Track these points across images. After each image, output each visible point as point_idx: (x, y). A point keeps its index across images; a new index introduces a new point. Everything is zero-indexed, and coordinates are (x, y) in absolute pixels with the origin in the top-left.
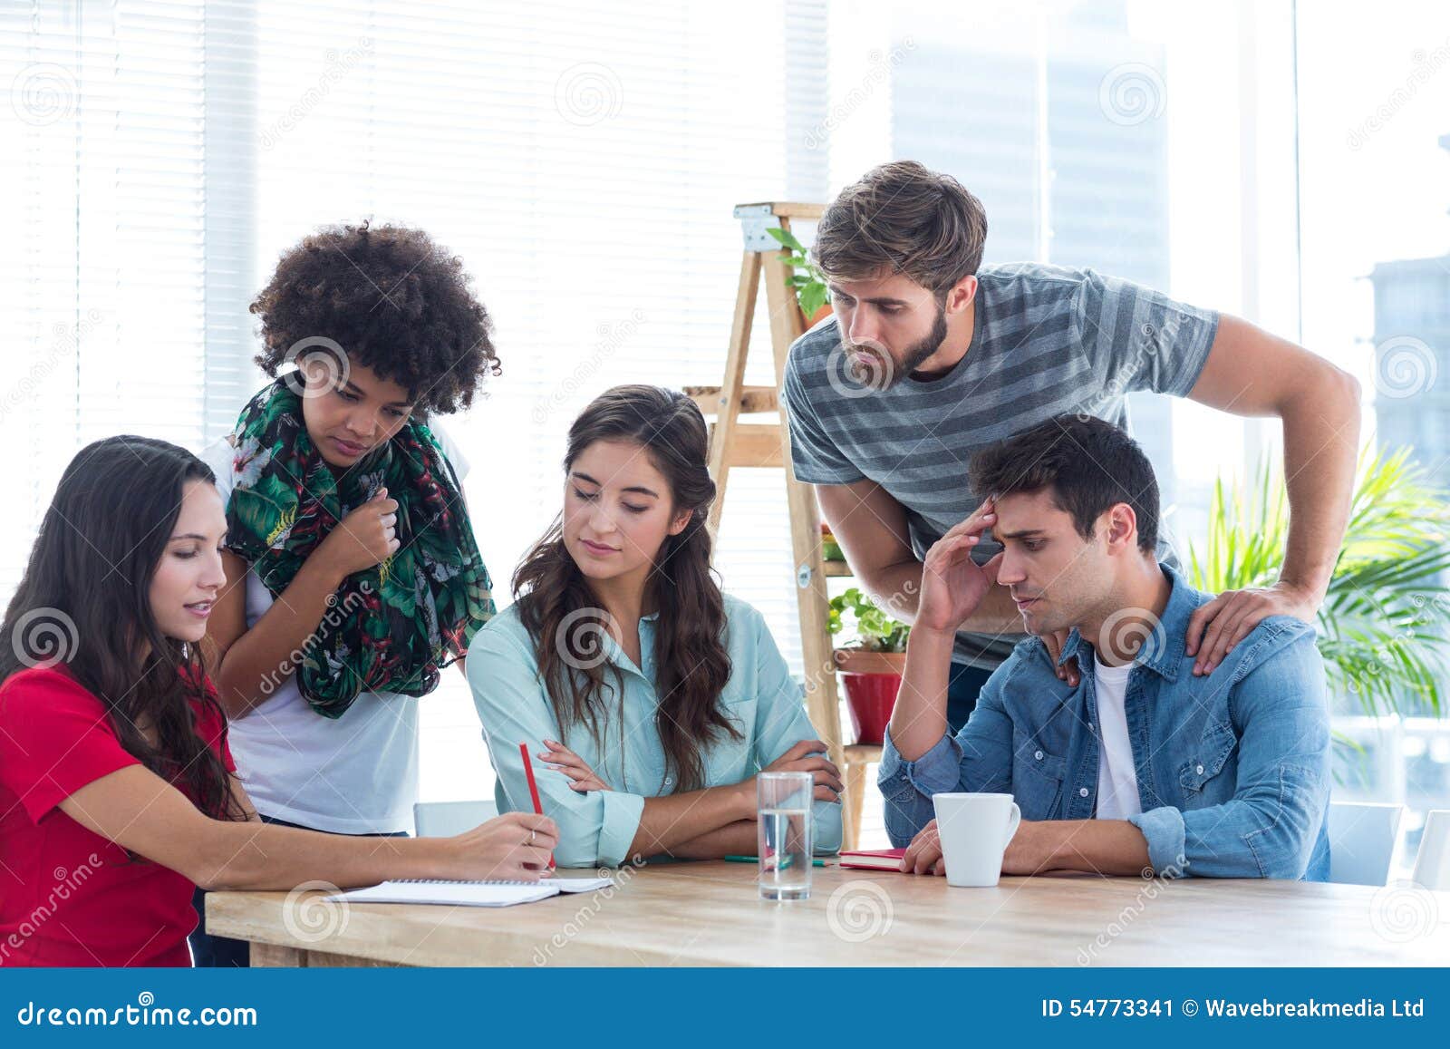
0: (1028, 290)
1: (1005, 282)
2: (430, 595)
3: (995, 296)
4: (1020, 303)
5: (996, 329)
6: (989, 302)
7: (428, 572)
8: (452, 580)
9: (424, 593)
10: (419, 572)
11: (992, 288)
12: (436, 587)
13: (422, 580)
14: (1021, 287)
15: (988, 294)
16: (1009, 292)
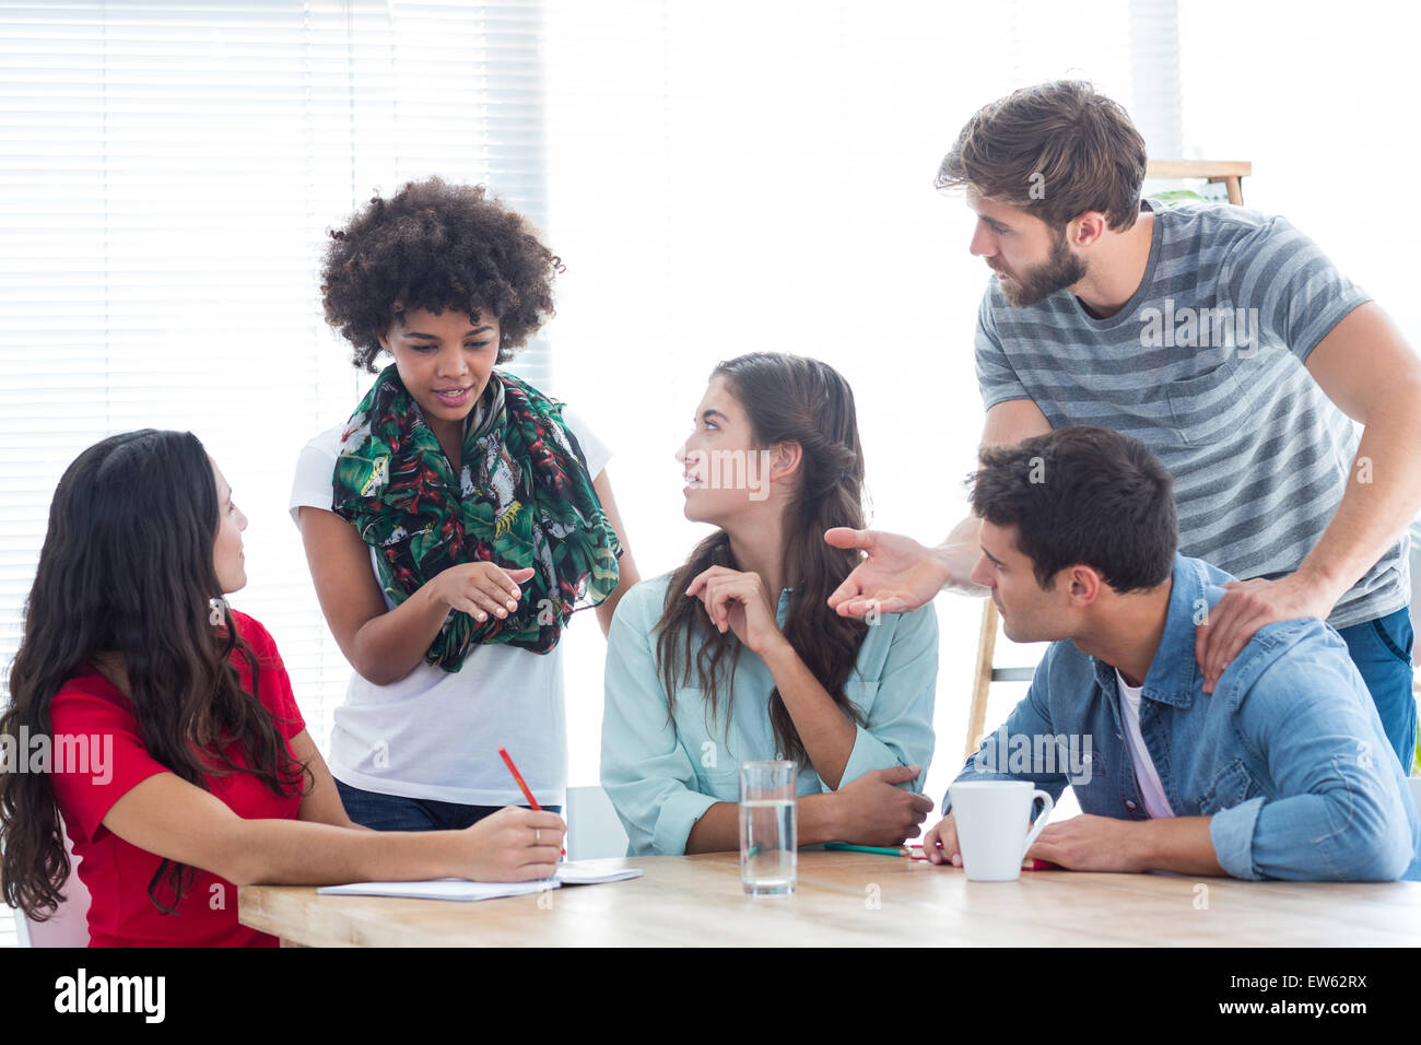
0: (1207, 228)
1: (1186, 220)
2: (546, 550)
3: (1174, 233)
4: (1197, 243)
5: (1171, 268)
6: (1167, 239)
7: (545, 528)
8: (569, 537)
9: (540, 548)
10: (536, 528)
11: (1172, 225)
12: (554, 542)
13: (539, 536)
14: (1200, 225)
15: (1167, 232)
16: (1187, 231)
